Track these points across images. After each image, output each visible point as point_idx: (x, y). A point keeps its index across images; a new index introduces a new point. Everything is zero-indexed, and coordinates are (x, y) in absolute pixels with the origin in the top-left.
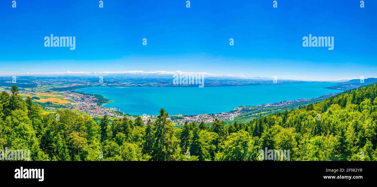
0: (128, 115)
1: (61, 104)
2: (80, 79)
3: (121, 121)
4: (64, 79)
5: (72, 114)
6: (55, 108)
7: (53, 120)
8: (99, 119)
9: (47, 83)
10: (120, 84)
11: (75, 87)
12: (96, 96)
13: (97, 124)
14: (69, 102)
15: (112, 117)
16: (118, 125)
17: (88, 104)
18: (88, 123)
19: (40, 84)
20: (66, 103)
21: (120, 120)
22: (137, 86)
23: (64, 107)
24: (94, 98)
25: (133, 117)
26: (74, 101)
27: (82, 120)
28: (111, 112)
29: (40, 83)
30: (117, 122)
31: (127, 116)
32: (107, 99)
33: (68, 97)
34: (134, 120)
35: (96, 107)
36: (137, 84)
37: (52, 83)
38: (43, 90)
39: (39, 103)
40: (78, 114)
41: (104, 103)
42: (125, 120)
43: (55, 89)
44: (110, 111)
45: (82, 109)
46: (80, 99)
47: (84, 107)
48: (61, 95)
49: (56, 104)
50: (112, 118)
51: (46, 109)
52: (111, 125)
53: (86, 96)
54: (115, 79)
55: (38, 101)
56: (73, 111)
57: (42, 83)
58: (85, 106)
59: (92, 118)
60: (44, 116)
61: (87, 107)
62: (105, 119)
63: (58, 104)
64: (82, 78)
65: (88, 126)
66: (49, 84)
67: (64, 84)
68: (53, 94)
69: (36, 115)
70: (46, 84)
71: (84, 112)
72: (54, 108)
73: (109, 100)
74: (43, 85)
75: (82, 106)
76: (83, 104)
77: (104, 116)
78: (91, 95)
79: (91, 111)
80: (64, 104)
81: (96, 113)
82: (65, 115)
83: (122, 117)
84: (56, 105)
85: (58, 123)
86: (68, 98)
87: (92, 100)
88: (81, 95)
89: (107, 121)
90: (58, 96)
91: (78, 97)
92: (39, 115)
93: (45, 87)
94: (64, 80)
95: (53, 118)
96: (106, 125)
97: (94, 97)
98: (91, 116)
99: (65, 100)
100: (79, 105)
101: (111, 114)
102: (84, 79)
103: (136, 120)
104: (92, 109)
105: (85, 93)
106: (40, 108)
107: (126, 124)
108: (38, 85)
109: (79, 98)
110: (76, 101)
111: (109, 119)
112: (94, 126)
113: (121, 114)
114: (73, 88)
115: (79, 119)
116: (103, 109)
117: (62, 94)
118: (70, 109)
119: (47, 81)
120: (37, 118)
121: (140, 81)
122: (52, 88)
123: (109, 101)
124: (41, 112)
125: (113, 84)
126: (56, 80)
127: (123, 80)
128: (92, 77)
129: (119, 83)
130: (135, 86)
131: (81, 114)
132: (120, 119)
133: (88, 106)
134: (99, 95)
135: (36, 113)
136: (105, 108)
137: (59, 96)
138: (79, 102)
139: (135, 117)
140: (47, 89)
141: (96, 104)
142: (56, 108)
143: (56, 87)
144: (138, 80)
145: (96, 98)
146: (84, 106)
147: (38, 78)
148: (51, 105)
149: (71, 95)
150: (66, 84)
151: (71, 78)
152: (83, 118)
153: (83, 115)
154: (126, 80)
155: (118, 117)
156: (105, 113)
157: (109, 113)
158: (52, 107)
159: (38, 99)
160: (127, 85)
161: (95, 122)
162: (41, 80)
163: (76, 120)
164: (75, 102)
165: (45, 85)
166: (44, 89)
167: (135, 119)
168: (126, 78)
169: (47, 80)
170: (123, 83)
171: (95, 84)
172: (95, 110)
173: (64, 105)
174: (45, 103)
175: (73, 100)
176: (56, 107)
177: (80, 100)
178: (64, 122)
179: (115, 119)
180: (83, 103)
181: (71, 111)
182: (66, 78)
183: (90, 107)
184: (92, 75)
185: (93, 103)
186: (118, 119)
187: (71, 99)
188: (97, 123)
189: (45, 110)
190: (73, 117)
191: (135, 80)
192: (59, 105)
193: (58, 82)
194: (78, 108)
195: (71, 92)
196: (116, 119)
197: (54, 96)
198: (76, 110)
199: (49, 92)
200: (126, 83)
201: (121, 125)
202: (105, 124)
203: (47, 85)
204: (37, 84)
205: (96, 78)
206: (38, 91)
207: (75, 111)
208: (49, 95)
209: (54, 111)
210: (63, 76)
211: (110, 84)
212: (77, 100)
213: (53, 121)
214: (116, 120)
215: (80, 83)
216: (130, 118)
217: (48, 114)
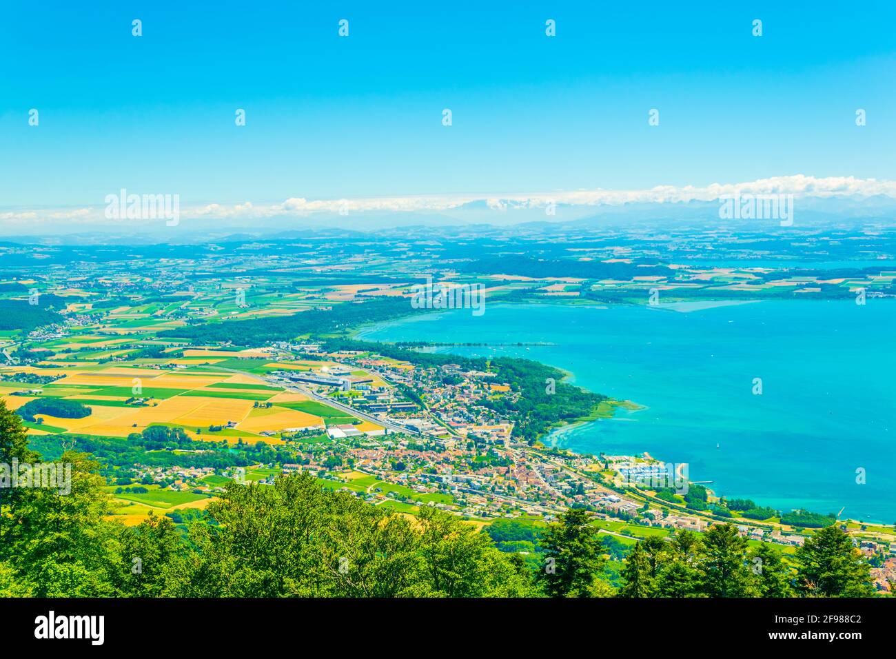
0: (744, 508)
1: (252, 442)
2: (384, 252)
3: (693, 547)
4: (266, 252)
5: (337, 502)
6: (210, 472)
7: (196, 555)
8: (528, 536)
9: (139, 288)
10: (679, 277)
11: (352, 314)
12: (509, 371)
13: (512, 567)
14: (313, 423)
15: (625, 517)
16: (670, 577)
17: (452, 429)
18: (449, 563)
19: (83, 301)
20: (293, 430)
21: (685, 543)
22: (815, 296)
23: (279, 458)
24: (495, 387)
25: (786, 528)
26: (346, 409)
27: (406, 544)
28: (618, 484)
29: (84, 295)
30: (664, 554)
31: (737, 517)
32: (585, 390)
33: (303, 385)
34: (791, 550)
35: (512, 450)
36: (814, 279)
37: (179, 288)
38: (110, 343)
39: (85, 444)
40: (383, 502)
41: (563, 417)
42: (722, 544)
43: (200, 334)
44: (607, 478)
45: (410, 466)
46: (388, 397)
47: (420, 449)
48: (253, 371)
49: (217, 438)
50: (625, 526)
51: (145, 482)
52: (622, 581)
53: (432, 370)
54: (645, 245)
55: (71, 427)
56: (348, 480)
57: (102, 289)
58: (428, 448)
59: (480, 526)
60: (125, 536)
61: (443, 449)
62: (571, 535)
63: (232, 441)
64: (404, 246)
65: (453, 580)
66: (158, 297)
67: (271, 289)
68: (194, 368)
69: (64, 535)
70: (137, 297)
71: (422, 487)
72: (199, 474)
73: (598, 399)
74: (113, 304)
75: (410, 446)
76: (412, 428)
77: (563, 509)
78: (467, 365)
79: (471, 476)
80: (278, 441)
81: (511, 488)
82: (285, 513)
83: (699, 524)
84: (214, 446)
85: (239, 573)
86: (305, 394)
87: (479, 403)
88: (394, 370)
89: (591, 550)
90: (227, 381)
91: (378, 381)
92: (89, 532)
93: (125, 324)
94: (270, 261)
95: (198, 541)
96: (581, 575)
97: (489, 380)
98: (471, 511)
99: (282, 405)
100: (382, 438)
101: (614, 497)
102: (418, 250)
103: (807, 548)
104: (482, 466)
105: (426, 350)
106: (93, 479)
107: (727, 574)
108: (72, 307)
109: (386, 386)
110: (363, 408)
111: (602, 533)
112: (492, 583)
113: (695, 501)
114: (341, 319)
115: (385, 534)
116: (559, 463)
117: (253, 366)
118: (321, 474)
119: (135, 272)
120: (73, 560)
121: (835, 253)
122: (181, 323)
123: (602, 406)
124: (103, 510)
125: (629, 285)
126: (206, 266)
127: (704, 250)
128: (475, 236)
129: (673, 272)
130: (800, 296)
131: (403, 499)
132: (683, 535)
133: (450, 443)
134: (528, 364)
135: (58, 521)
136: (570, 453)
137: (238, 378)
138: (383, 415)
139: (798, 522)
140: (139, 336)
141: (507, 428)
142: (219, 467)
143: (212, 315)
144: (825, 246)
145: (506, 388)
146: (419, 442)
147: (67, 255)
148: (178, 452)
149: (325, 370)
150: (282, 289)
151: (318, 243)
152: (417, 527)
153: (416, 509)
154: (729, 246)
155: (671, 519)
156: (571, 494)
157: (601, 489)
158: (185, 462)
159: (75, 411)
160: (734, 288)
161: (497, 553)
162: (94, 266)
163: (366, 547)
164: (357, 416)
165: (124, 301)
166: (116, 335)
167: (801, 541)
168: (724, 235)
169: (137, 263)
170: (705, 276)
171: (498, 284)
172: (503, 469)
173: (273, 442)
174: (131, 437)
175: (337, 406)
176: (219, 461)
177: (393, 400)
178: (279, 566)
179: (649, 533)
180: (416, 423)
181: (329, 484)
182: (282, 245)
183: (463, 451)
184: (476, 218)
185: (488, 418)
186: (667, 539)
187: (325, 399)
188: (517, 562)
189: (136, 491)
190: (342, 528)
191: (797, 251)
192: (240, 445)
193: (224, 276)
194: (376, 458)
195: (324, 348)
196: (656, 533)
197: (200, 382)
198: (363, 475)
199: (156, 353)
200: (724, 273)
201: (695, 578)
202: (572, 566)
203: (138, 304)
204: (60, 302)
205: (504, 238)
206: (75, 357)
207: (358, 482)
208: (163, 379)
209: (207, 489)
210: (258, 235)
211: (609, 284)
212: (369, 406)
213: (197, 567)
214: (656, 545)
215: (387, 281)
216: (760, 532)
217: (161, 517)
